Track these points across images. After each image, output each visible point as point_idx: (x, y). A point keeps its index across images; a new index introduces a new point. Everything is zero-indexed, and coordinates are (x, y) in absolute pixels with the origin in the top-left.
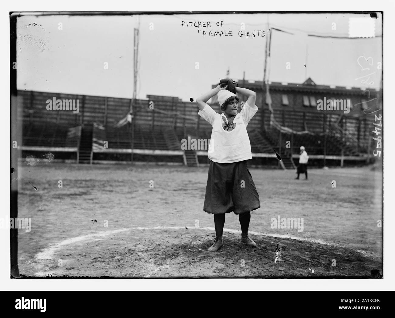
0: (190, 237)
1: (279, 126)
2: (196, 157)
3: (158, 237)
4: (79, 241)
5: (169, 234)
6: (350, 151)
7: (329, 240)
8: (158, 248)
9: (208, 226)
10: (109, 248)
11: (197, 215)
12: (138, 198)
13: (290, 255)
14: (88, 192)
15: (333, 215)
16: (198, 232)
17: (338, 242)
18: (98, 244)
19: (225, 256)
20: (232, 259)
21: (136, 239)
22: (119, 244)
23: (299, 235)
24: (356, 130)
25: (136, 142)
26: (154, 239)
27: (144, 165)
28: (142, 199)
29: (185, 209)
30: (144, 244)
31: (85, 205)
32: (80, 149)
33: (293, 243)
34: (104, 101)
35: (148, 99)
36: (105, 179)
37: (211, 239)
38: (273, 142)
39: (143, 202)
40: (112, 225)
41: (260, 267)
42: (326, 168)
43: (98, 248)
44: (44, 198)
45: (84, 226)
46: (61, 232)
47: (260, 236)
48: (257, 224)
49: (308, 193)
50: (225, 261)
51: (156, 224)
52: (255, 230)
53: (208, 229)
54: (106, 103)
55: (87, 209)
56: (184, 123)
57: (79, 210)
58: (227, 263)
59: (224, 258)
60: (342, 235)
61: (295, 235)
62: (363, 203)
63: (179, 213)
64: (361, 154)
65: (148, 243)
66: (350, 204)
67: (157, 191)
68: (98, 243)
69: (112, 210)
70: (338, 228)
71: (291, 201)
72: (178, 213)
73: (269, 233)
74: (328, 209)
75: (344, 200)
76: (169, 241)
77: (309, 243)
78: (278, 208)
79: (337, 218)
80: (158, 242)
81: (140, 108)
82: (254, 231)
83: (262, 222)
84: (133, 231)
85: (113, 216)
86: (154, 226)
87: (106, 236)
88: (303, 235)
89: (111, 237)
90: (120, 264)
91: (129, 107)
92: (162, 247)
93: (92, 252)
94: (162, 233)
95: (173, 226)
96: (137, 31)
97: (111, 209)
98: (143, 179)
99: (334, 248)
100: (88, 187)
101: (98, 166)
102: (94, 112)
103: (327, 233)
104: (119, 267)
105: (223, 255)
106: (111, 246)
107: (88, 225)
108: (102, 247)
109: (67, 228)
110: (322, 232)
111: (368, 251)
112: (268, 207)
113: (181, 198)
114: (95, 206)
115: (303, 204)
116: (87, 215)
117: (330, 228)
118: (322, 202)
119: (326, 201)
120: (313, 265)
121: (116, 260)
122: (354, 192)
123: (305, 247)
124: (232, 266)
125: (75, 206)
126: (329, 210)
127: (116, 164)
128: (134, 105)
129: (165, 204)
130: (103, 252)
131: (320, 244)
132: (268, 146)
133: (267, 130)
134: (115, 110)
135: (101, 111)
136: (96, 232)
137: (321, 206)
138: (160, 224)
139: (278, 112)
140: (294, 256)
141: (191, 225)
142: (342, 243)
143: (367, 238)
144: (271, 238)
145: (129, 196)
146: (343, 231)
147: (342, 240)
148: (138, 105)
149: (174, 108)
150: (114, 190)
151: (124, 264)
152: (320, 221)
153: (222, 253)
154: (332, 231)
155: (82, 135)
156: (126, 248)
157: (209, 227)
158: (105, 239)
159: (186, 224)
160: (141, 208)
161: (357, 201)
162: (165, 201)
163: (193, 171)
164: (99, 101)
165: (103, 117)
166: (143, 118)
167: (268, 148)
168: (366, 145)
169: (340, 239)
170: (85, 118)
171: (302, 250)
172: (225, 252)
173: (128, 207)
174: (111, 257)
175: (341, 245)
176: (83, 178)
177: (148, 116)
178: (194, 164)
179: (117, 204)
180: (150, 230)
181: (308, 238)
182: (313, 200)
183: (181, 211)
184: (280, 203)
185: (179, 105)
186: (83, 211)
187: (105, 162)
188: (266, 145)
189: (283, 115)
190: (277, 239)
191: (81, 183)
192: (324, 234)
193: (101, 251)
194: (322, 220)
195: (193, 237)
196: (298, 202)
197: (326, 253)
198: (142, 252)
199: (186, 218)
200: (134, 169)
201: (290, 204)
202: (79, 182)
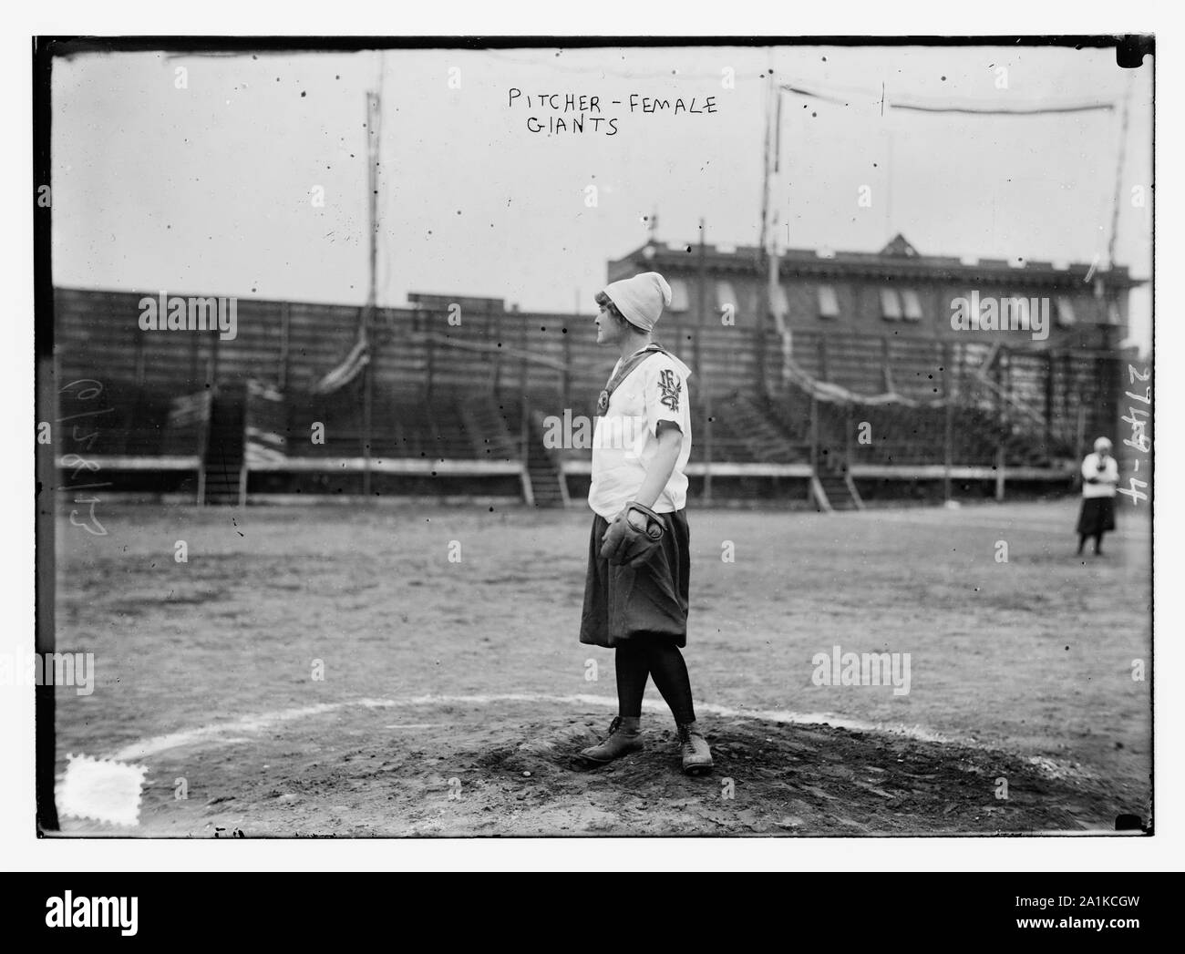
0: (516, 726)
1: (810, 380)
2: (562, 479)
3: (422, 730)
4: (176, 747)
5: (456, 718)
6: (1023, 452)
7: (946, 726)
8: (413, 765)
9: (579, 692)
10: (266, 766)
11: (551, 656)
12: (374, 609)
13: (823, 778)
14: (222, 591)
15: (966, 650)
16: (547, 710)
17: (974, 734)
18: (232, 754)
19: (618, 785)
20: (641, 797)
21: (353, 736)
22: (300, 755)
23: (857, 712)
24: (1039, 390)
25: (377, 435)
26: (408, 737)
27: (403, 508)
28: (386, 611)
29: (516, 638)
30: (374, 754)
31: (208, 634)
32: (209, 460)
33: (834, 739)
34: (279, 314)
35: (411, 306)
36: (280, 551)
37: (583, 734)
38: (792, 428)
39: (391, 620)
40: (282, 696)
41: (725, 819)
42: (953, 506)
43: (231, 767)
44: (86, 613)
45: (196, 699)
46: (124, 720)
47: (734, 720)
48: (730, 683)
49: (895, 581)
50: (619, 801)
51: (419, 689)
52: (723, 701)
53: (579, 701)
54: (285, 320)
55: (214, 647)
56: (522, 377)
57: (189, 647)
58: (624, 808)
59: (617, 793)
60: (988, 712)
61: (844, 713)
62: (1055, 608)
63: (497, 653)
64: (1056, 462)
65: (387, 751)
66: (1018, 612)
67: (438, 586)
68: (236, 752)
69: (289, 648)
70: (978, 688)
71: (840, 609)
72: (491, 651)
73: (765, 709)
74: (950, 631)
75: (1002, 603)
76: (450, 743)
77: (883, 739)
78: (798, 629)
79: (977, 657)
80: (418, 747)
81: (388, 332)
82: (721, 705)
83: (748, 675)
84: (346, 712)
85: (290, 665)
86: (414, 695)
87: (262, 729)
88: (871, 713)
89: (277, 731)
90: (296, 817)
91: (356, 330)
92: (428, 761)
93: (211, 782)
94: (434, 718)
95: (472, 695)
96: (374, 101)
97: (287, 644)
98: (395, 549)
99: (961, 752)
100: (225, 577)
101: (263, 511)
102: (250, 348)
103: (943, 704)
104: (291, 826)
105: (614, 782)
106: (272, 761)
107: (208, 696)
108: (243, 765)
109: (142, 706)
110: (927, 703)
111: (1062, 761)
112: (771, 628)
113: (505, 607)
114: (238, 637)
115: (878, 617)
116: (211, 665)
117: (952, 688)
118: (933, 611)
119: (946, 604)
120: (890, 808)
121: (282, 804)
122: (1033, 577)
123: (870, 752)
124: (639, 818)
125: (176, 637)
126: (955, 634)
127: (319, 505)
128: (371, 324)
129: (456, 625)
130: (245, 780)
131: (916, 740)
132: (779, 441)
133: (773, 394)
134: (315, 340)
135: (271, 344)
136: (232, 718)
137: (930, 620)
138: (432, 687)
139: (807, 339)
140: (835, 779)
141: (528, 690)
142: (988, 735)
143: (1061, 720)
144: (766, 725)
145: (347, 601)
146: (991, 699)
147: (986, 727)
148: (381, 326)
149: (492, 331)
150: (304, 584)
151: (307, 816)
152: (925, 669)
153: (612, 775)
154: (957, 699)
155: (213, 419)
156: (315, 765)
157: (583, 694)
158: (258, 738)
159: (513, 686)
160: (381, 639)
161: (1040, 605)
162: (455, 617)
163: (550, 523)
164: (264, 314)
165: (276, 363)
166: (399, 363)
167: (778, 446)
168: (1069, 433)
169: (980, 724)
170: (223, 368)
171: (859, 761)
172: (620, 774)
173: (340, 635)
174: (269, 797)
175: (982, 742)
176: (213, 550)
177: (413, 358)
178: (554, 499)
179: (308, 627)
180: (400, 707)
181: (883, 721)
182: (908, 604)
183: (504, 646)
184: (806, 614)
185: (507, 322)
186: (199, 652)
187: (284, 499)
188: (770, 438)
189: (821, 347)
190: (785, 727)
191: (205, 565)
192: (933, 707)
193: (238, 778)
194: (929, 666)
195: (525, 727)
196: (860, 612)
197: (932, 770)
198: (364, 777)
199: (515, 668)
200: (373, 518)
201: (838, 619)
202: (198, 562)
